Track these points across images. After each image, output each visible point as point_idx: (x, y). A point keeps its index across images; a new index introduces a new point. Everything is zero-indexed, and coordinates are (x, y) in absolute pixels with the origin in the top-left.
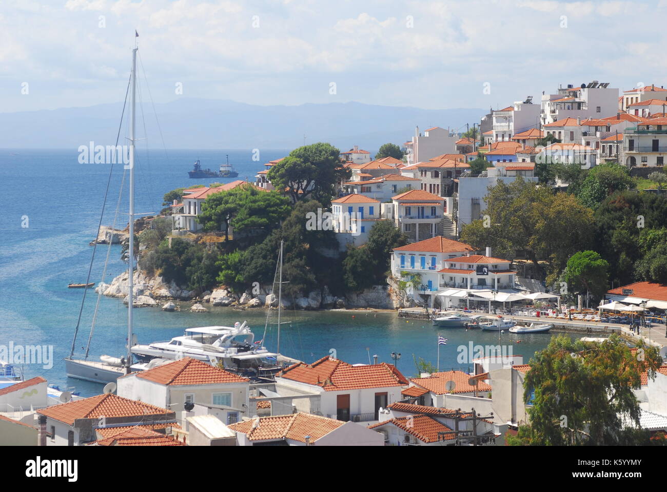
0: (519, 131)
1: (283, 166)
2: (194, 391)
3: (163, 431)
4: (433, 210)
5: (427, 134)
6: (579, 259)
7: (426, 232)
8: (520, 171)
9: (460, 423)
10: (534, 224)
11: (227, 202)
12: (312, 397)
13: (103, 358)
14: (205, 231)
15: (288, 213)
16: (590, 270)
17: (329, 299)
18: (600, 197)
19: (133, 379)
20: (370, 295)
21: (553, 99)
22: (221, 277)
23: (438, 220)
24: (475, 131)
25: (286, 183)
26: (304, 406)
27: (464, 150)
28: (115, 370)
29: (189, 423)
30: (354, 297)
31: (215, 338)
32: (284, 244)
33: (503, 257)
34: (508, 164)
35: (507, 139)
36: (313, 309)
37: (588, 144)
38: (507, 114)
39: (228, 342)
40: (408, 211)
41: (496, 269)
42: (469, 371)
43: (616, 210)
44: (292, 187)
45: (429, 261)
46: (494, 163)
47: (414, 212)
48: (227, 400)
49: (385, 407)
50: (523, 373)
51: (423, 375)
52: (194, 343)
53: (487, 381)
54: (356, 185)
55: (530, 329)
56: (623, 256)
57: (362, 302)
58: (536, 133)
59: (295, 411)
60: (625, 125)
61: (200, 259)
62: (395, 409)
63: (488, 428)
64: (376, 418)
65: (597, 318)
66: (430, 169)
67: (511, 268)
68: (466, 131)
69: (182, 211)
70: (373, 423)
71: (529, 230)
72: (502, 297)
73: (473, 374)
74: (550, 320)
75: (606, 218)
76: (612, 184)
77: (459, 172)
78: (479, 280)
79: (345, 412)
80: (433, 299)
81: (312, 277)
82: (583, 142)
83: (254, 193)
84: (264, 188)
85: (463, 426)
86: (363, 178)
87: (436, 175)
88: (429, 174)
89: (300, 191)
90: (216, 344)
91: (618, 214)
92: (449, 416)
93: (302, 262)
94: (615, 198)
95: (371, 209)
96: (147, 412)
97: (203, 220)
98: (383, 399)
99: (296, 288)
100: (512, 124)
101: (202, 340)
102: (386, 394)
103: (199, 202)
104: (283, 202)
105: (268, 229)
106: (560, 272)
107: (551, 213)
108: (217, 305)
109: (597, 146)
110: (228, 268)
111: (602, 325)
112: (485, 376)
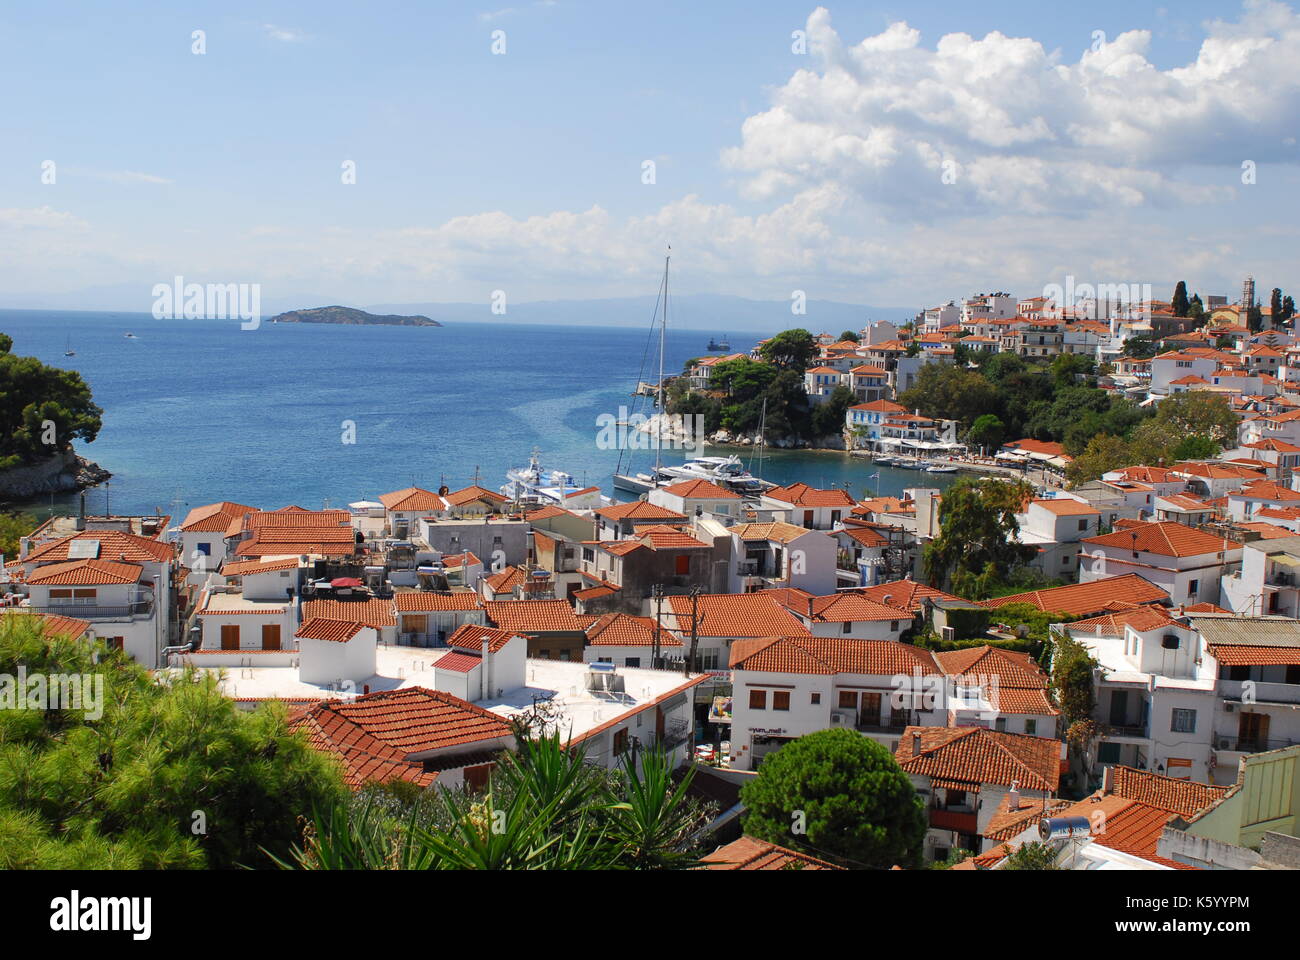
0: (943, 326)
1: (771, 344)
2: (703, 502)
3: (680, 529)
4: (879, 380)
5: (876, 326)
6: (984, 420)
7: (873, 396)
8: (943, 355)
9: (893, 535)
10: (952, 394)
11: (729, 369)
12: (786, 511)
13: (638, 475)
14: (714, 389)
15: (773, 378)
16: (990, 429)
17: (800, 442)
18: (1001, 376)
19: (660, 491)
20: (831, 440)
21: (969, 303)
22: (724, 422)
23: (882, 388)
24: (911, 324)
25: (773, 357)
26: (780, 517)
27: (903, 338)
28: (647, 484)
29: (699, 525)
30: (819, 441)
31: (715, 465)
32: (767, 402)
33: (928, 417)
34: (934, 349)
35: (934, 331)
36: (788, 448)
37: (993, 337)
38: (935, 313)
39: (724, 469)
40: (860, 380)
41: (922, 425)
42: (901, 498)
43: (1011, 386)
44: (777, 360)
45: (874, 419)
46: (925, 348)
47: (865, 382)
48: (725, 509)
49: (839, 521)
50: (939, 501)
51: (867, 499)
52: (700, 468)
53: (913, 506)
54: (824, 360)
55: (941, 469)
56: (1015, 419)
57: (824, 445)
58: (956, 328)
59: (774, 520)
60: (1020, 324)
61: (709, 409)
62: (845, 522)
63: (913, 539)
64: (832, 528)
65: (994, 463)
66: (877, 351)
67: (933, 425)
68: (904, 324)
69: (697, 374)
70: (829, 532)
71: (947, 397)
72: (926, 445)
73: (903, 500)
74: (961, 463)
75: (1004, 391)
76: (1010, 366)
77: (899, 354)
78: (910, 433)
79: (809, 522)
80: (875, 444)
81: (789, 425)
82: (990, 336)
83: (749, 363)
84: (756, 359)
85: (894, 537)
86: (829, 355)
87: (882, 356)
88: (877, 354)
89: (783, 363)
90: (716, 470)
91: (1013, 389)
92: (885, 529)
93: (782, 415)
94: (1011, 377)
95: (834, 377)
96: (670, 515)
97: (713, 381)
98: (837, 516)
99: (777, 432)
100: (939, 321)
101: (706, 467)
102: (839, 512)
103: (710, 368)
104: (770, 370)
105: (758, 390)
106: (968, 430)
107: (964, 386)
108: (719, 442)
109: (1000, 339)
110: (729, 416)
111: (997, 469)
112: (913, 502)
